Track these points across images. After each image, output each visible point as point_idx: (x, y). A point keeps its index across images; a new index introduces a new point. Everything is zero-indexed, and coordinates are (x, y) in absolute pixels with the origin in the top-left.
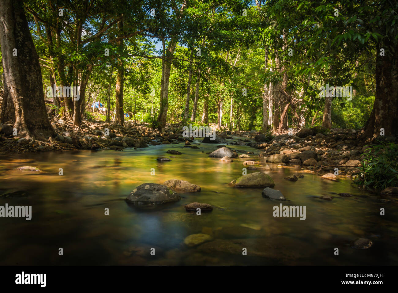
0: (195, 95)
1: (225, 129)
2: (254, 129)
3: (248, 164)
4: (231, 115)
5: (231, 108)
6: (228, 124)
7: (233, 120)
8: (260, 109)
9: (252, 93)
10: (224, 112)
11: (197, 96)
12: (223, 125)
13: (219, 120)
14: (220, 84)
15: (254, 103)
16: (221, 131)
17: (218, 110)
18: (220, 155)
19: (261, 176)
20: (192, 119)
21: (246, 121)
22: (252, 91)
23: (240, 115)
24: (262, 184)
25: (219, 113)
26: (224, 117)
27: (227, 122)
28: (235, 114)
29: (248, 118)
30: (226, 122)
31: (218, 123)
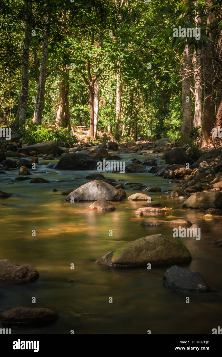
0: (40, 67)
1: (106, 138)
2: (166, 136)
3: (144, 213)
4: (118, 108)
5: (118, 95)
6: (111, 127)
7: (123, 118)
8: (177, 93)
9: (159, 61)
10: (102, 103)
11: (44, 70)
12: (102, 129)
13: (93, 120)
14: (92, 44)
15: (165, 83)
16: (97, 142)
17: (90, 100)
18: (89, 196)
19: (164, 242)
20: (34, 120)
21: (149, 119)
22: (160, 56)
23: (137, 107)
24: (165, 259)
25: (92, 105)
26: (102, 112)
27: (109, 123)
28: (125, 106)
29: (153, 112)
30: (106, 123)
31: (91, 126)
